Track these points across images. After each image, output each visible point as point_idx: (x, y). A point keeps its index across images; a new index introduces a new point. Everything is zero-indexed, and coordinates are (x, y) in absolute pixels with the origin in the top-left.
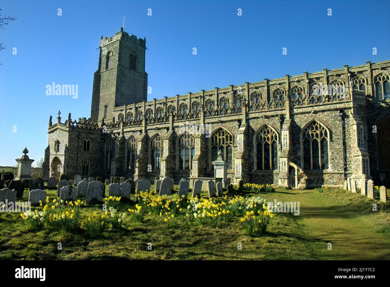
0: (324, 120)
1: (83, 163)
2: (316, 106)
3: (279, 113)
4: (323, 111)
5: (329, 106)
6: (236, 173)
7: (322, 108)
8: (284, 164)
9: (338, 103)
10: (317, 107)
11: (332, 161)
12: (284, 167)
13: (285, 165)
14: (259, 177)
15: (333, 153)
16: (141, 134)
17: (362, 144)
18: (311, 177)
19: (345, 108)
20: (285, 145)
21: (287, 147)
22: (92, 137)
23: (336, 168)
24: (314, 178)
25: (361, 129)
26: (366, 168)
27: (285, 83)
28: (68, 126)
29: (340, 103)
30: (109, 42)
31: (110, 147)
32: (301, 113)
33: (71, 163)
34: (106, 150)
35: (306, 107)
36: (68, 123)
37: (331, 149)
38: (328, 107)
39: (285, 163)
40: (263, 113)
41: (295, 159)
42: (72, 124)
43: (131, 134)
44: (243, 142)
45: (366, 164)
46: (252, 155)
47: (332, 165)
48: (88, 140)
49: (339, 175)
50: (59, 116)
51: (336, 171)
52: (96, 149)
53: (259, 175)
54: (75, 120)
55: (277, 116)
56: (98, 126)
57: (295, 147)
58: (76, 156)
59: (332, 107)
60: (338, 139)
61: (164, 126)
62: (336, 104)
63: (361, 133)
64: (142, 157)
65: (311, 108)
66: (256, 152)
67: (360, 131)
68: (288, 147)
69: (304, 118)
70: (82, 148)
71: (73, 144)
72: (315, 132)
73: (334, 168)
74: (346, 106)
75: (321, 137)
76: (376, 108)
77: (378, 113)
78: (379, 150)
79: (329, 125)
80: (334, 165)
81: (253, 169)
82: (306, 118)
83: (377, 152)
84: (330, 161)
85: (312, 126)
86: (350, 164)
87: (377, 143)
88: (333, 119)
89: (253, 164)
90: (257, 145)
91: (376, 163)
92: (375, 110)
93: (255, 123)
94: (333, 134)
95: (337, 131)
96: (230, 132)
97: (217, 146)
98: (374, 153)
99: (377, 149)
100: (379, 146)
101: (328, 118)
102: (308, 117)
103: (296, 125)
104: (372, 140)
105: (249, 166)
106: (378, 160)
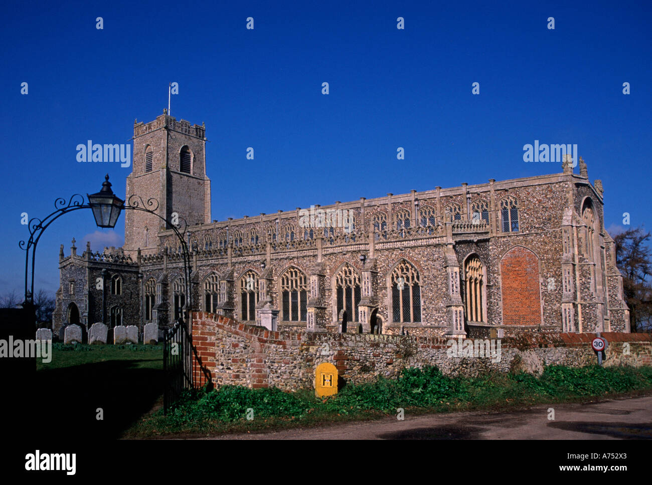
0: (415, 259)
1: (112, 312)
3: (362, 247)
4: (414, 247)
5: (420, 241)
6: (308, 326)
7: (412, 243)
10: (407, 242)
11: (424, 312)
13: (364, 316)
15: (424, 302)
17: (457, 292)
20: (367, 290)
21: (368, 293)
22: (123, 274)
28: (87, 259)
29: (433, 238)
31: (150, 289)
34: (145, 294)
35: (395, 242)
36: (87, 255)
37: (423, 296)
38: (419, 243)
39: (364, 313)
40: (342, 247)
41: (382, 309)
42: (92, 257)
43: (179, 271)
44: (317, 285)
45: (458, 316)
46: (330, 303)
47: (424, 316)
48: (117, 279)
49: (432, 330)
50: (74, 245)
51: (429, 325)
54: (98, 252)
55: (359, 251)
56: (131, 260)
57: (381, 293)
59: (424, 242)
60: (431, 284)
61: (221, 262)
62: (428, 238)
63: (456, 277)
65: (400, 243)
66: (336, 299)
68: (370, 293)
69: (391, 257)
70: (110, 291)
72: (405, 274)
73: (427, 320)
74: (440, 242)
75: (412, 281)
76: (501, 243)
77: (504, 250)
78: (504, 299)
79: (420, 265)
80: (426, 317)
81: (332, 320)
82: (394, 256)
83: (501, 302)
84: (422, 312)
85: (402, 267)
86: (444, 316)
87: (501, 290)
88: (425, 259)
89: (331, 314)
90: (337, 289)
91: (500, 316)
92: (500, 246)
93: (334, 260)
94: (425, 277)
95: (429, 273)
96: (304, 271)
97: (288, 290)
98: (497, 303)
99: (502, 297)
100: (503, 294)
101: (420, 256)
102: (396, 255)
103: (382, 264)
104: (495, 285)
105: (327, 317)
106: (502, 312)
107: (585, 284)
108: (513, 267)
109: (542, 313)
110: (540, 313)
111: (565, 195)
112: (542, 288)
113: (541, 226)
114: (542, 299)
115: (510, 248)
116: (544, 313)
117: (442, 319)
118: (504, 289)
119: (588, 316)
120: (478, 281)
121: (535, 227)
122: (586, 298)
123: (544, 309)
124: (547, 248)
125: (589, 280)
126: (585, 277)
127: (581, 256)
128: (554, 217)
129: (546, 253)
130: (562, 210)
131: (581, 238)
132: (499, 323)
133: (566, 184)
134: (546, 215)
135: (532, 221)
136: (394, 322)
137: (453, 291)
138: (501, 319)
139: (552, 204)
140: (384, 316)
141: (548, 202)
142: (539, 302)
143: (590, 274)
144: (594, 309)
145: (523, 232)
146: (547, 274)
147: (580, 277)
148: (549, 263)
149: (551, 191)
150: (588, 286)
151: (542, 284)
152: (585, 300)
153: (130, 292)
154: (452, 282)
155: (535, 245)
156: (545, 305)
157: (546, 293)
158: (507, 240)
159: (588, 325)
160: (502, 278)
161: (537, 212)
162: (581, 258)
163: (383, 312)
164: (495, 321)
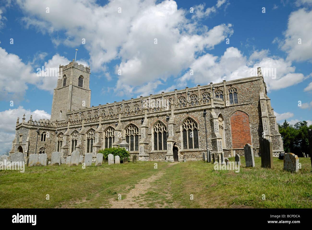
1: (40, 150)
2: (190, 108)
3: (167, 113)
4: (194, 111)
6: (140, 153)
7: (193, 109)
8: (169, 146)
9: (203, 106)
11: (200, 143)
12: (169, 148)
14: (155, 155)
15: (200, 138)
16: (81, 129)
17: (218, 131)
18: (188, 154)
19: (207, 109)
21: (171, 134)
23: (203, 148)
24: (189, 155)
25: (217, 122)
26: (220, 147)
27: (175, 94)
28: (30, 124)
29: (204, 106)
30: (65, 68)
31: (60, 138)
32: (181, 113)
33: (31, 150)
34: (58, 141)
35: (184, 109)
36: (30, 122)
37: (199, 135)
38: (197, 108)
40: (157, 113)
41: (178, 142)
42: (32, 123)
43: (74, 129)
45: (220, 144)
46: (150, 141)
47: (200, 145)
48: (45, 134)
50: (24, 117)
51: (203, 150)
52: (51, 140)
53: (155, 154)
54: (36, 120)
55: (166, 115)
57: (177, 135)
58: (36, 145)
59: (200, 108)
61: (96, 123)
62: (201, 106)
64: (81, 145)
65: (187, 109)
66: (154, 139)
67: (216, 123)
69: (182, 116)
70: (40, 139)
71: (33, 136)
72: (189, 124)
73: (202, 147)
74: (208, 107)
75: (193, 128)
76: (230, 109)
77: (231, 113)
78: (232, 136)
79: (197, 120)
80: (201, 145)
81: (151, 150)
82: (184, 116)
83: (231, 137)
84: (199, 143)
85: (188, 121)
86: (211, 145)
87: (231, 131)
88: (200, 116)
89: (151, 147)
90: (154, 134)
91: (231, 144)
92: (229, 111)
93: (153, 120)
94: (200, 125)
95: (203, 123)
96: (137, 126)
97: (129, 135)
98: (229, 138)
99: (231, 135)
100: (232, 133)
101: (197, 115)
102: (185, 115)
103: (177, 120)
104: (228, 129)
105: (149, 148)
106: (232, 143)
107: (272, 126)
108: (236, 121)
109: (252, 142)
110: (251, 142)
111: (260, 85)
112: (251, 130)
113: (249, 100)
114: (252, 135)
115: (234, 111)
116: (253, 142)
117: (210, 146)
118: (233, 131)
119: (275, 142)
120: (222, 128)
121: (246, 101)
122: (273, 133)
123: (253, 140)
124: (253, 110)
125: (274, 125)
126: (272, 123)
127: (269, 113)
128: (255, 96)
129: (252, 112)
130: (259, 93)
131: (268, 105)
132: (231, 148)
133: (260, 81)
134: (251, 95)
135: (244, 98)
136: (184, 149)
137: (216, 131)
138: (231, 146)
139: (254, 90)
140: (179, 146)
141: (252, 89)
142: (250, 136)
143: (274, 122)
144: (278, 138)
145: (240, 104)
146: (253, 123)
147: (270, 123)
148: (254, 117)
149: (252, 84)
150: (274, 127)
151: (251, 128)
152: (273, 134)
153: (50, 140)
154: (215, 126)
155: (247, 109)
156: (253, 138)
157: (253, 132)
158: (233, 108)
159: (275, 147)
160: (231, 126)
161: (247, 94)
162: (269, 114)
163: (178, 144)
164: (229, 147)
